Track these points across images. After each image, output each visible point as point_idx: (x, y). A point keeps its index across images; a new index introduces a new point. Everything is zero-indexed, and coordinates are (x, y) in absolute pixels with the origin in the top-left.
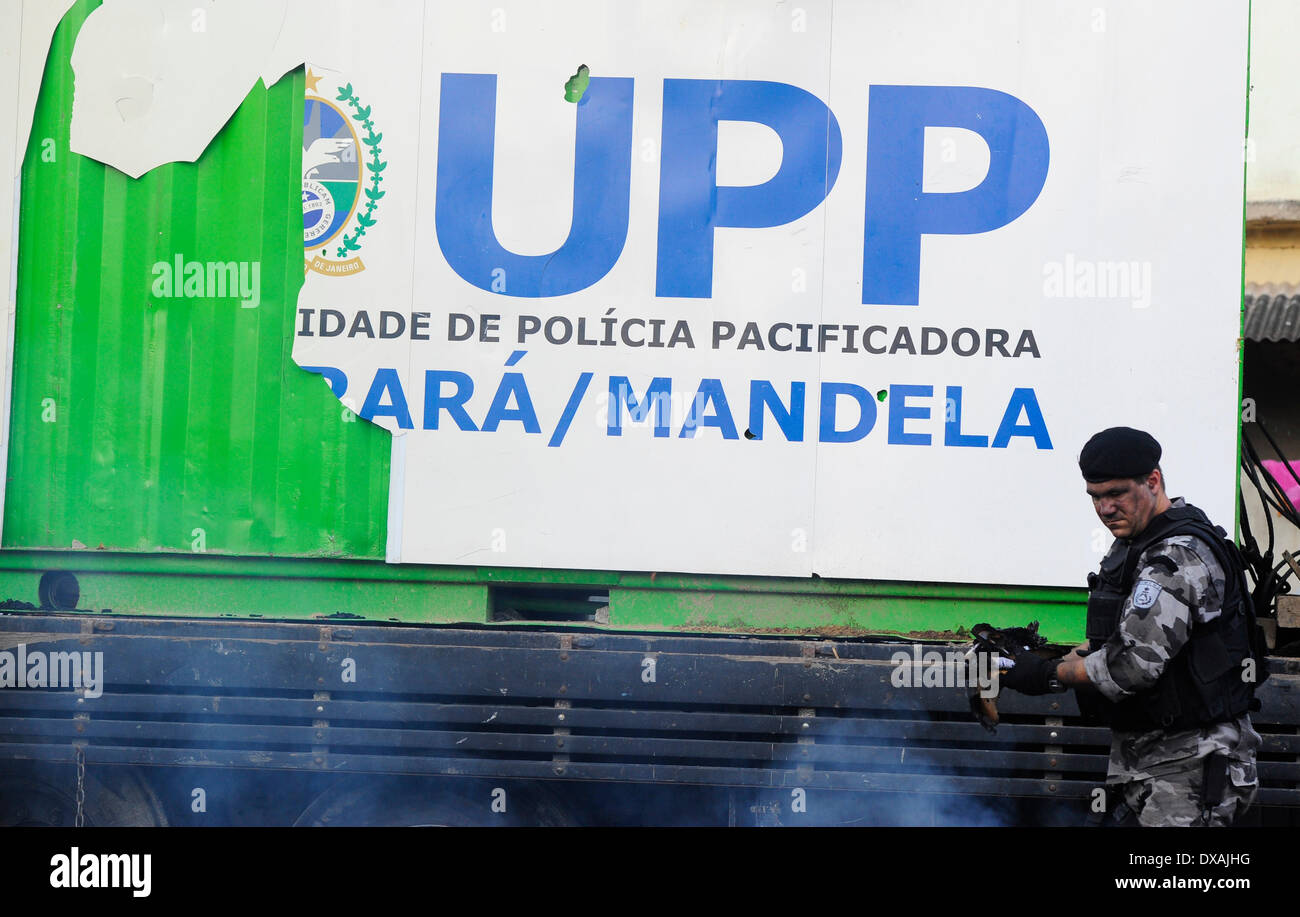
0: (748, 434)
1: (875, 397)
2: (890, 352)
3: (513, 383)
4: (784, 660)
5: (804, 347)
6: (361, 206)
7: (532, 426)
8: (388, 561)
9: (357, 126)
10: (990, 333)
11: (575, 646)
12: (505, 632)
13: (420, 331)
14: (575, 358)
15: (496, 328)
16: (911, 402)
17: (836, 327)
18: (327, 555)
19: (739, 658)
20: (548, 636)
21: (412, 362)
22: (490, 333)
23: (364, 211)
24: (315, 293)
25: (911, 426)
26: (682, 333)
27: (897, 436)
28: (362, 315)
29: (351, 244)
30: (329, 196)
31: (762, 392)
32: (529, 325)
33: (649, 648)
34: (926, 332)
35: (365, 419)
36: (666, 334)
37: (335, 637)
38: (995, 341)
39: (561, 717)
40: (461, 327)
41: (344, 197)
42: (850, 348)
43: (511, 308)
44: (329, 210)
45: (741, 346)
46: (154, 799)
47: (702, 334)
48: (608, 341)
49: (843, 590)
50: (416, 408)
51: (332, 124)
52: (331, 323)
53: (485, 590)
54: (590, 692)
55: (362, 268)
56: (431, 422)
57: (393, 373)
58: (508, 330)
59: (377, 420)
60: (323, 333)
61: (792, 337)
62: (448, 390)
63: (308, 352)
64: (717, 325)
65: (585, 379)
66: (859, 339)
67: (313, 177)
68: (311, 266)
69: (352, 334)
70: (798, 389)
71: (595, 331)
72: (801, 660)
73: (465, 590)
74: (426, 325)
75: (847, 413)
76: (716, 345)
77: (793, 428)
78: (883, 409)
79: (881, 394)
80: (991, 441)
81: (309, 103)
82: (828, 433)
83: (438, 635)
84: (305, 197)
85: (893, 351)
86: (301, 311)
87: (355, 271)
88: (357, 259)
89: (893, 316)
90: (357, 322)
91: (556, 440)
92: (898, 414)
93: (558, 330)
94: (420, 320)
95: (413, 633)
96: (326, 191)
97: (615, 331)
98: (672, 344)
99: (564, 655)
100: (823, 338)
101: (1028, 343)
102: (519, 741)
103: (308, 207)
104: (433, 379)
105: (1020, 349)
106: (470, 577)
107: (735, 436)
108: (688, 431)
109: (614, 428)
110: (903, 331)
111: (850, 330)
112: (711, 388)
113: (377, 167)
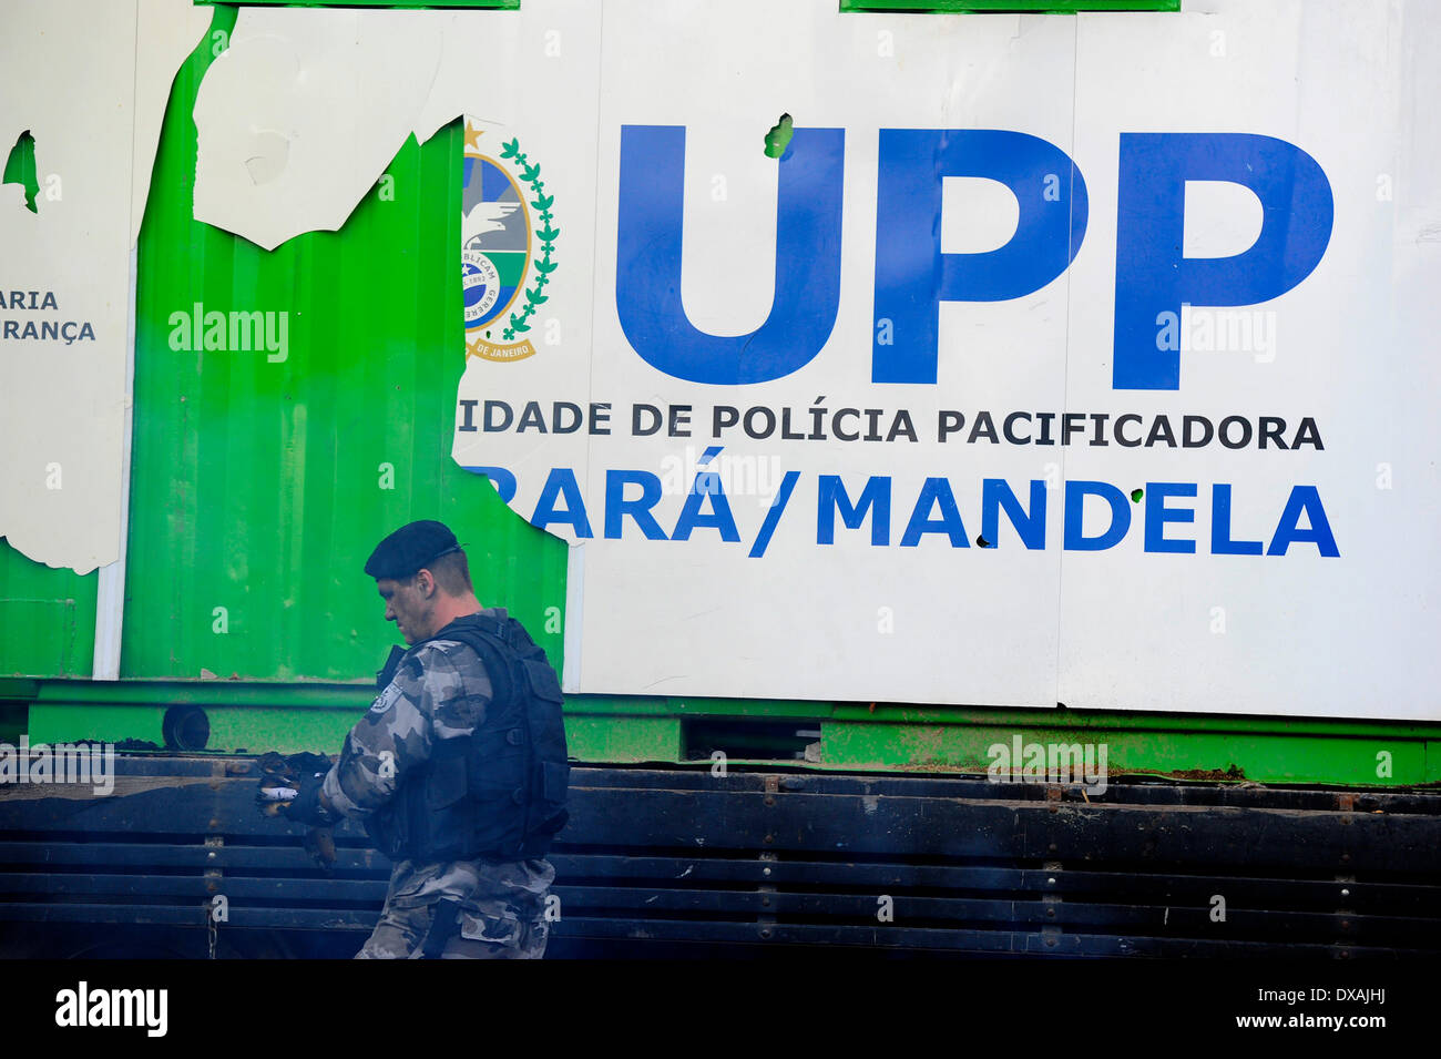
0: (981, 542)
1: (1129, 498)
2: (1146, 445)
4: (1026, 804)
5: (1045, 440)
6: (530, 280)
7: (730, 534)
9: (525, 188)
10: (1264, 421)
11: (782, 788)
12: (700, 773)
13: (600, 425)
15: (687, 420)
16: (1171, 502)
17: (1082, 417)
19: (973, 802)
20: (751, 778)
21: (590, 459)
22: (680, 427)
23: (534, 287)
24: (477, 381)
25: (1171, 531)
26: (903, 425)
27: (1155, 542)
28: (533, 407)
29: (519, 325)
30: (493, 269)
31: (996, 492)
32: (726, 417)
33: (868, 790)
34: (1188, 420)
35: (537, 526)
36: (884, 428)
38: (1270, 431)
39: (767, 871)
40: (647, 420)
41: (511, 270)
42: (1099, 441)
43: (703, 397)
44: (493, 286)
45: (972, 439)
47: (926, 425)
48: (817, 435)
49: (1094, 722)
50: (596, 514)
51: (495, 185)
52: (495, 418)
53: (677, 726)
54: (800, 842)
55: (532, 352)
56: (613, 530)
57: (569, 472)
58: (701, 422)
59: (551, 528)
60: (488, 427)
61: (1033, 429)
62: (633, 492)
63: (470, 450)
64: (943, 415)
65: (790, 480)
66: (1108, 431)
67: (474, 247)
68: (474, 350)
69: (521, 429)
70: (1038, 489)
71: (802, 423)
72: (1045, 805)
73: (655, 724)
74: (606, 418)
75: (1097, 516)
76: (942, 438)
77: (1033, 535)
79: (1136, 494)
80: (1266, 548)
81: (469, 162)
82: (1074, 540)
83: (624, 776)
84: (465, 270)
85: (1149, 444)
86: (462, 403)
87: (526, 356)
88: (526, 342)
89: (1149, 402)
90: (526, 414)
91: (758, 550)
92: (1156, 516)
93: (760, 423)
94: (599, 412)
95: (594, 773)
96: (489, 263)
97: (826, 423)
98: (891, 438)
99: (770, 798)
100: (1067, 429)
101: (1310, 433)
102: (716, 896)
103: (469, 282)
104: (615, 480)
105: (1300, 440)
106: (660, 709)
107: (967, 545)
108: (911, 539)
109: (825, 535)
110: (1162, 420)
111: (1100, 419)
112: (937, 489)
113: (548, 235)
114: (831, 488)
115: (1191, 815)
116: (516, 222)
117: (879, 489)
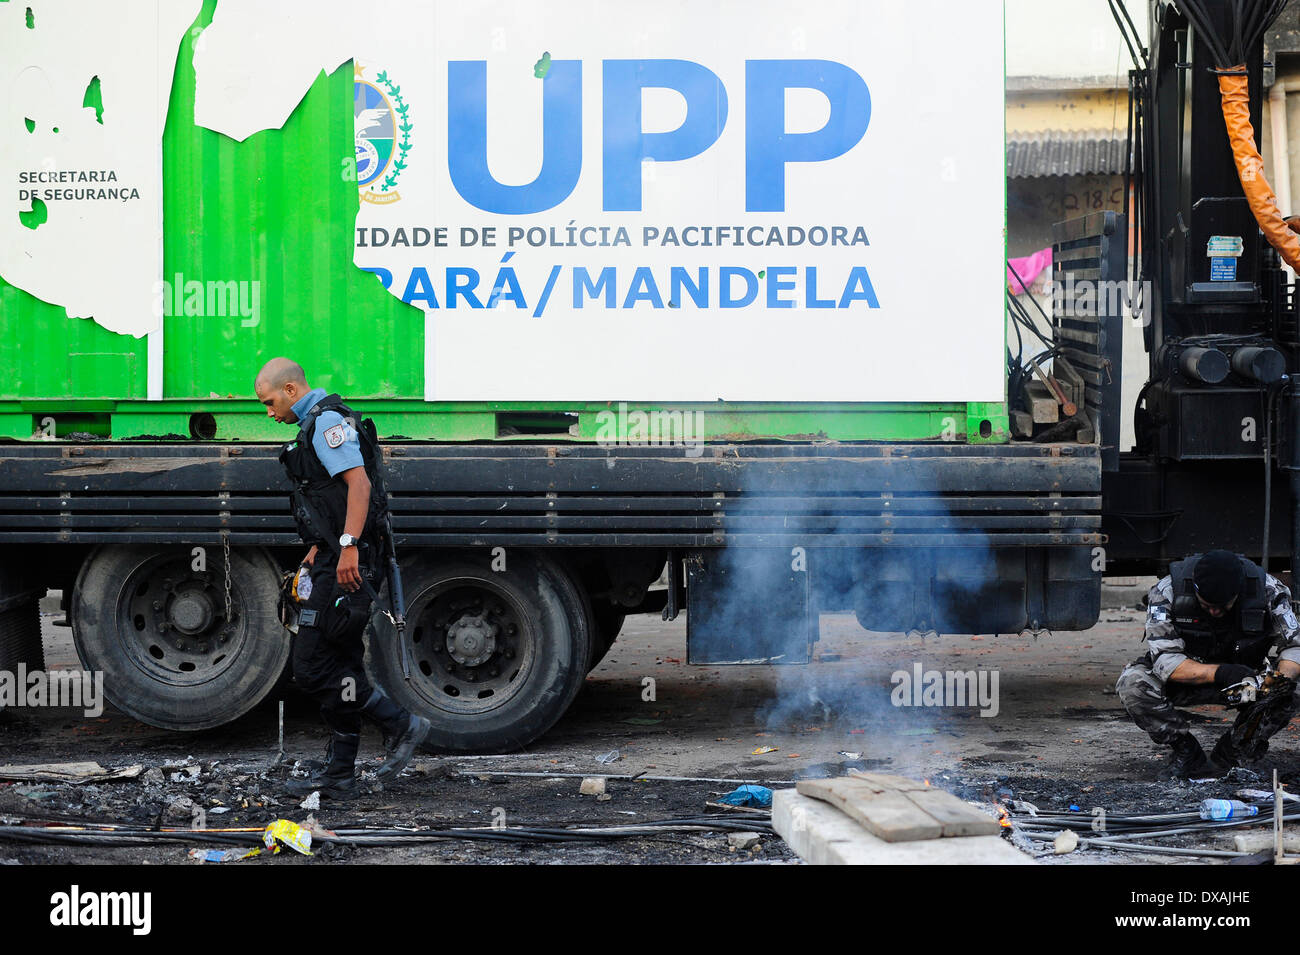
0: (671, 304)
1: (757, 276)
2: (766, 245)
3: (507, 275)
4: (702, 460)
5: (707, 243)
6: (396, 155)
8: (426, 400)
9: (391, 100)
10: (834, 229)
11: (558, 455)
12: (509, 447)
13: (441, 241)
14: (548, 256)
15: (493, 236)
16: (781, 278)
17: (728, 228)
18: (384, 397)
19: (671, 460)
20: (539, 449)
21: (436, 262)
22: (489, 240)
23: (399, 159)
24: (367, 216)
25: (782, 295)
26: (623, 236)
27: (773, 302)
28: (401, 231)
29: (391, 182)
30: (374, 149)
31: (679, 275)
32: (516, 234)
33: (609, 454)
34: (790, 230)
35: (406, 302)
36: (611, 238)
37: (393, 454)
38: (838, 235)
39: (551, 504)
40: (469, 237)
41: (384, 149)
42: (738, 243)
43: (502, 222)
44: (374, 159)
45: (663, 244)
46: (276, 565)
47: (636, 236)
48: (571, 243)
49: (739, 408)
50: (441, 294)
51: (373, 99)
52: (378, 238)
53: (493, 416)
54: (570, 486)
55: (399, 198)
56: (451, 303)
57: (424, 270)
58: (501, 237)
59: (414, 303)
60: (374, 244)
61: (700, 236)
62: (462, 281)
63: (364, 258)
64: (646, 230)
65: (556, 270)
66: (744, 237)
67: (362, 136)
68: (364, 198)
69: (394, 245)
70: (704, 272)
71: (562, 236)
72: (712, 459)
73: (480, 416)
74: (445, 236)
75: (738, 287)
76: (646, 244)
77: (701, 299)
78: (763, 284)
79: (761, 273)
80: (837, 304)
81: (358, 85)
82: (725, 301)
83: (464, 450)
84: (357, 150)
85: (768, 244)
86: (358, 230)
87: (394, 201)
88: (396, 192)
89: (767, 219)
90: (397, 236)
91: (538, 313)
92: (773, 287)
93: (537, 237)
94: (440, 233)
95: (446, 449)
96: (372, 146)
97: (576, 236)
98: (615, 244)
99: (551, 462)
100: (720, 236)
101: (861, 236)
102: (523, 521)
103: (360, 157)
104: (451, 273)
105: (855, 240)
106: (484, 408)
107: (662, 306)
108: (629, 304)
109: (578, 303)
110: (775, 230)
111: (738, 230)
112: (644, 274)
113: (406, 128)
114: (580, 275)
115: (798, 464)
116: (387, 121)
117: (609, 275)
